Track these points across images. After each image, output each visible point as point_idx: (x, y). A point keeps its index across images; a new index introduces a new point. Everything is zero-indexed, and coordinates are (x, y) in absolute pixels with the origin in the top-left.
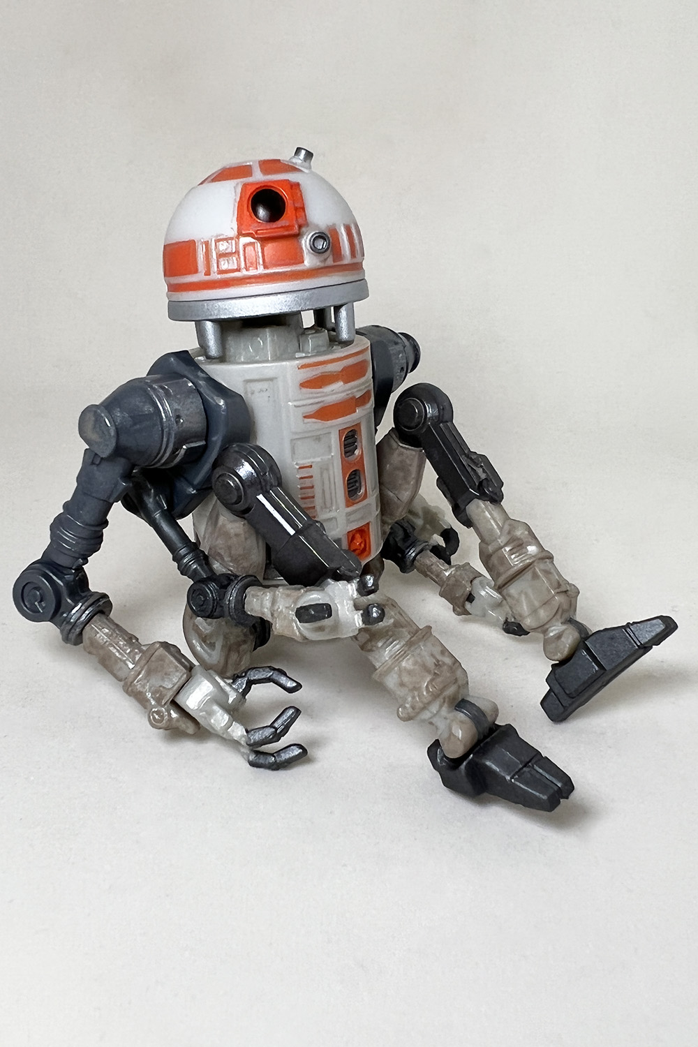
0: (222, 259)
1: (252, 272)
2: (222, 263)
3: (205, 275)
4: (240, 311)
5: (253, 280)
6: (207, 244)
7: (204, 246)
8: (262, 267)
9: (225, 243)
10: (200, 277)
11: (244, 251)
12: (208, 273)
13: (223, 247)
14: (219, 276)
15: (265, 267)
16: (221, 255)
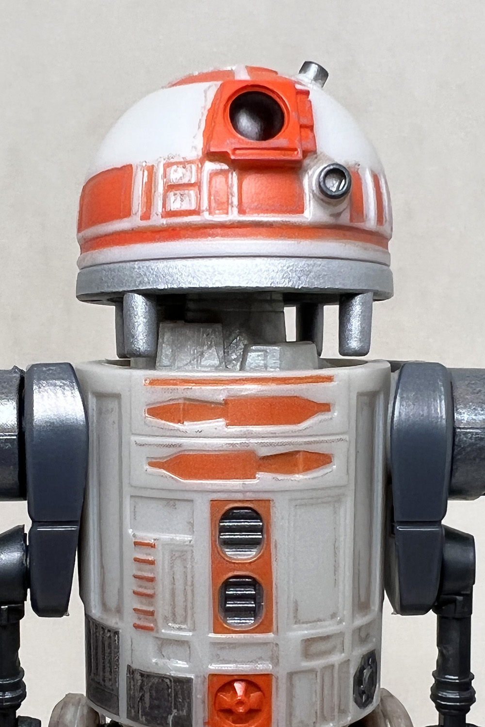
0: (172, 194)
1: (219, 218)
2: (172, 198)
3: (142, 218)
4: (190, 279)
5: (219, 231)
6: (151, 170)
7: (146, 173)
8: (235, 210)
9: (181, 170)
10: (133, 222)
11: (210, 182)
12: (146, 216)
13: (176, 175)
14: (164, 221)
15: (241, 211)
16: (171, 187)
